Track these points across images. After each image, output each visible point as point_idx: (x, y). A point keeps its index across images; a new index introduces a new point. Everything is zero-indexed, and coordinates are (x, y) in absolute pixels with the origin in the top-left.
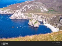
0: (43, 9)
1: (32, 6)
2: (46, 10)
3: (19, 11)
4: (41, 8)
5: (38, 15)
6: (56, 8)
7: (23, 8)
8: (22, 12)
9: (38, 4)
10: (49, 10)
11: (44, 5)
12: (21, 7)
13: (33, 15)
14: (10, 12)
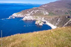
0: (45, 13)
1: (38, 11)
2: (47, 13)
3: (28, 14)
4: (44, 12)
5: (42, 17)
6: (54, 12)
7: (31, 13)
8: (31, 15)
9: (42, 10)
10: (50, 14)
11: (46, 10)
12: (30, 12)
13: (38, 17)
14: (23, 16)
